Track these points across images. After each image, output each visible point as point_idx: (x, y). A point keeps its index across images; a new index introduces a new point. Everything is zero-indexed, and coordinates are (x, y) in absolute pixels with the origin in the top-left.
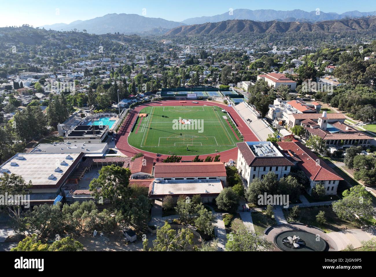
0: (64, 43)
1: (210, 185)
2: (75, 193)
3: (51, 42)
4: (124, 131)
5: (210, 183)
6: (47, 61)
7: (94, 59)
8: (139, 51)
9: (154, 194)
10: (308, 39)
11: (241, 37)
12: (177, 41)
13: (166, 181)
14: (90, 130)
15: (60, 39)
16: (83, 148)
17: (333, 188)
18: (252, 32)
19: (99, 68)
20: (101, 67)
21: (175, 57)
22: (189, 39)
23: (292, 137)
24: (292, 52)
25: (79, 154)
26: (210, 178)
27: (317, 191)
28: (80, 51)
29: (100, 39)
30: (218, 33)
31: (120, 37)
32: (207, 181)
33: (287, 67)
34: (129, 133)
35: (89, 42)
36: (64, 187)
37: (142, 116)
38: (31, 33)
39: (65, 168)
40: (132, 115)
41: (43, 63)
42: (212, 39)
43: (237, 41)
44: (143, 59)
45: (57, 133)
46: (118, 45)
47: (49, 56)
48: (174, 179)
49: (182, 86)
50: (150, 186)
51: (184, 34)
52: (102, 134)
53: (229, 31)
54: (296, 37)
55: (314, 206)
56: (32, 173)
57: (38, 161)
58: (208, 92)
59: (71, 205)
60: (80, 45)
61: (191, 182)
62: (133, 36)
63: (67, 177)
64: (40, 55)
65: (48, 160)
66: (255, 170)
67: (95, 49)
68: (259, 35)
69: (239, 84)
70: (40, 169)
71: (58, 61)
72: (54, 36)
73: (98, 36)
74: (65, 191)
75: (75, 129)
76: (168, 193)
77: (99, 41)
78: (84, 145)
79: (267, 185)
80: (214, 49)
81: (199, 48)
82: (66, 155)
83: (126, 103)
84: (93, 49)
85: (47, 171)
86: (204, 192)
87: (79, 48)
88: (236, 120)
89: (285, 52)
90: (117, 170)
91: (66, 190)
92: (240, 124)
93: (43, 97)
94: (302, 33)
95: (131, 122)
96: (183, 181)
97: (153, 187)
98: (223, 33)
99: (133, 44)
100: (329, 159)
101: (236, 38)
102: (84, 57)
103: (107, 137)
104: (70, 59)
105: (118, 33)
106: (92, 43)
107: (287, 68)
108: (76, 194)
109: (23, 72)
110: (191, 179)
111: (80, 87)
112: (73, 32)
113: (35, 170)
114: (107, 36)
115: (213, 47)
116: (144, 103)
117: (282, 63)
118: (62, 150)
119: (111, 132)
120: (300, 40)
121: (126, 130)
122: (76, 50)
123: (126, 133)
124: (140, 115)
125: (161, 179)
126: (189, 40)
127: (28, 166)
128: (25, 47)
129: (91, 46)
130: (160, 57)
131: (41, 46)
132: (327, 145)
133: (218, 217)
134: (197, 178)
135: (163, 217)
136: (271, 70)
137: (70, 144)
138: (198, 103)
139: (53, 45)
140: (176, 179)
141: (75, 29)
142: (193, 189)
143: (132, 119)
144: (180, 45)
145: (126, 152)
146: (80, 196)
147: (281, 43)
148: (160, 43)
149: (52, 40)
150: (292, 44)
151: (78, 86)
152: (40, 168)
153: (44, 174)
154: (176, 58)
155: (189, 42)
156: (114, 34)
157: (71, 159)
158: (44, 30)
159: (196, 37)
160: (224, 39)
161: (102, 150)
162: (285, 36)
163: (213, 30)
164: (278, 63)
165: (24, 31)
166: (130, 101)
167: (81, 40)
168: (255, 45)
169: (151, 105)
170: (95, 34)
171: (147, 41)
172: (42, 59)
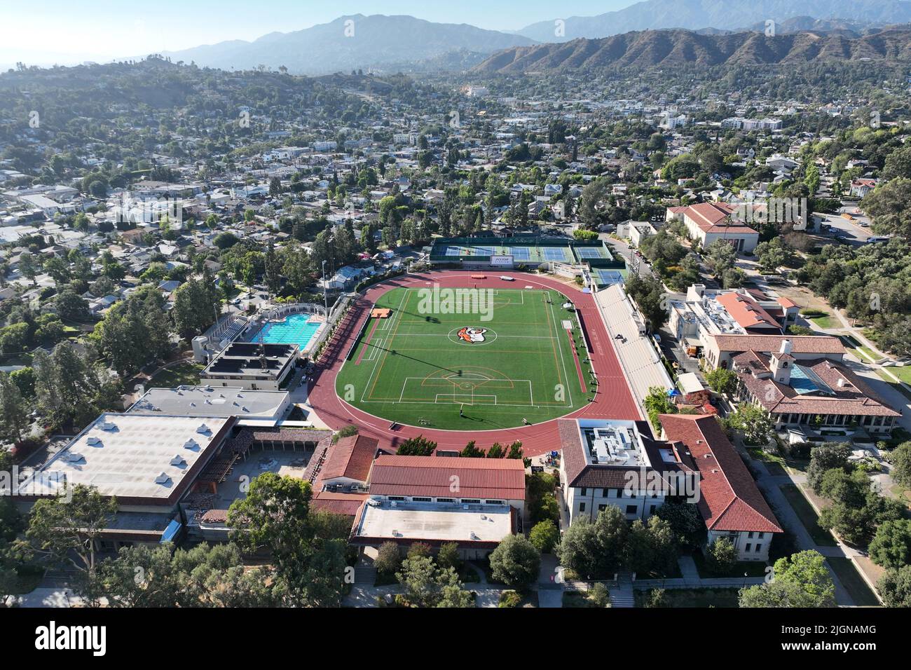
0: (236, 101)
1: (486, 518)
2: (204, 517)
3: (207, 100)
4: (331, 359)
5: (486, 515)
6: (194, 148)
7: (299, 144)
8: (406, 118)
9: (363, 534)
10: (836, 81)
11: (661, 76)
12: (500, 87)
13: (394, 503)
14: (258, 355)
15: (225, 92)
16: (236, 405)
17: (758, 547)
18: (690, 63)
19: (307, 170)
20: (311, 167)
21: (486, 137)
22: (531, 81)
23: (704, 396)
24: (786, 122)
25: (226, 420)
26: (487, 502)
27: (716, 554)
28: (269, 120)
29: (316, 88)
30: (604, 65)
31: (364, 81)
32: (482, 509)
33: (753, 176)
34: (342, 361)
35: (291, 98)
36: (185, 502)
37: (379, 315)
38: (164, 79)
39: (192, 455)
40: (358, 310)
41: (186, 155)
42: (586, 81)
43: (650, 86)
44: (412, 142)
45: (191, 355)
46: (358, 103)
47: (199, 134)
48: (411, 498)
49: (484, 229)
50: (358, 513)
51: (520, 68)
52: (281, 367)
53: (631, 59)
54: (806, 75)
55: (707, 589)
56: (125, 465)
57: (141, 435)
58: (542, 249)
59: (191, 551)
60: (270, 104)
61: (446, 509)
62: (394, 79)
63: (195, 477)
64: (182, 133)
65: (162, 432)
66: (584, 493)
67: (304, 114)
68: (708, 70)
69: (620, 227)
70: (142, 456)
71: (218, 149)
72: (213, 85)
73: (314, 82)
74: (187, 511)
75: (227, 354)
76: (391, 536)
77: (314, 94)
78: (239, 396)
79: (601, 537)
80: (588, 111)
81: (552, 109)
82: (198, 423)
83: (349, 279)
84: (298, 115)
85: (154, 462)
86: (468, 538)
87: (267, 113)
88: (593, 333)
89: (766, 124)
90: (281, 489)
91: (188, 509)
92: (598, 346)
93: (174, 253)
94: (824, 65)
95: (351, 331)
96: (430, 505)
97: (364, 516)
98: (616, 65)
99: (394, 100)
100: (781, 460)
101: (649, 79)
102: (277, 137)
103: (292, 371)
104: (245, 142)
105: (361, 72)
106: (299, 100)
107: (752, 180)
108: (207, 521)
109: (141, 180)
110: (448, 500)
111: (256, 227)
112: (257, 73)
113: (132, 457)
114: (335, 80)
115: (588, 103)
116: (389, 277)
117: (744, 164)
118: (193, 407)
119: (303, 358)
120: (815, 84)
121: (338, 353)
122: (261, 117)
123: (336, 364)
124: (375, 312)
125: (383, 497)
126: (531, 86)
127: (121, 448)
128: (151, 114)
129: (296, 106)
130: (450, 137)
131: (185, 110)
132: (783, 424)
133: (491, 599)
134: (460, 500)
135: (376, 586)
136: (710, 186)
137: (212, 390)
138: (513, 280)
139: (211, 106)
140: (414, 499)
141: (262, 67)
142: (447, 526)
143: (356, 322)
144: (507, 100)
145: (327, 416)
146: (214, 527)
147: (763, 92)
148: (459, 96)
149: (209, 96)
150: (791, 96)
151: (251, 224)
152: (143, 453)
153: (148, 470)
154: (489, 139)
155: (531, 89)
156: (350, 74)
157: (208, 432)
158: (193, 69)
159: (547, 77)
160: (617, 82)
161: (276, 409)
162: (777, 73)
163: (593, 58)
164: (734, 164)
165: (151, 72)
166: (358, 272)
167: (273, 93)
168: (693, 98)
169: (404, 284)
170: (305, 76)
171: (429, 91)
172: (184, 144)
